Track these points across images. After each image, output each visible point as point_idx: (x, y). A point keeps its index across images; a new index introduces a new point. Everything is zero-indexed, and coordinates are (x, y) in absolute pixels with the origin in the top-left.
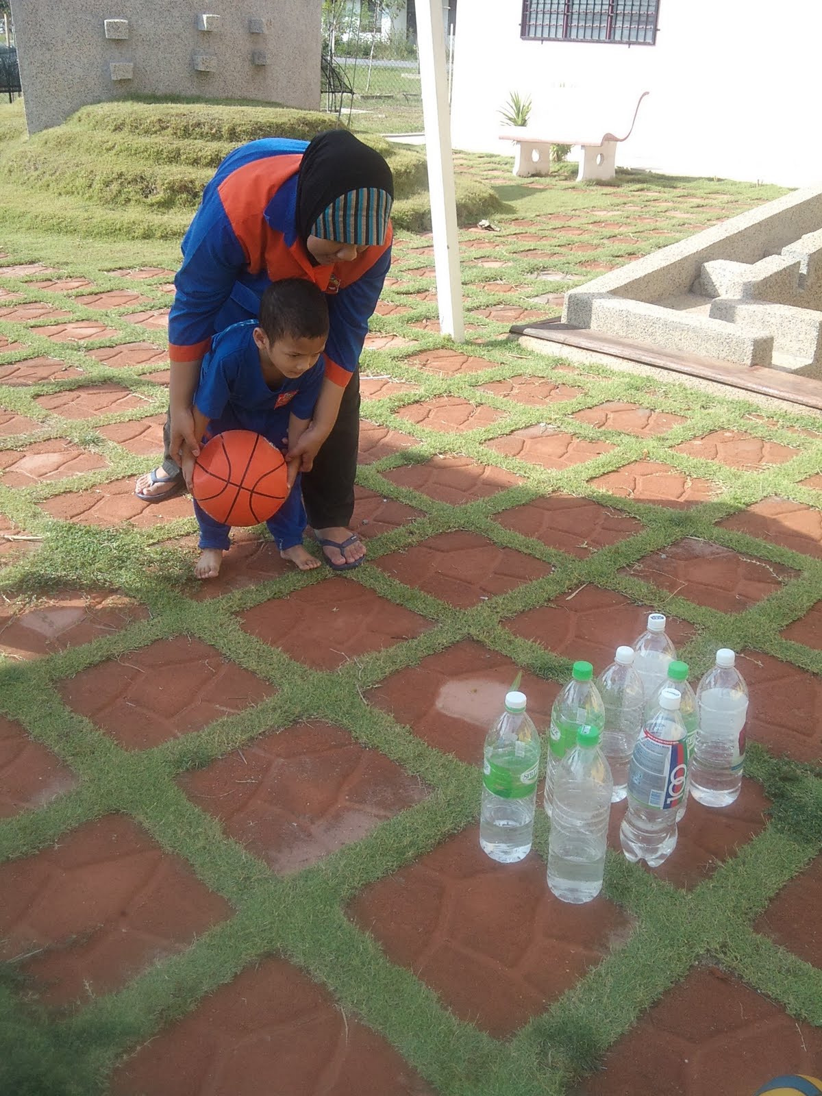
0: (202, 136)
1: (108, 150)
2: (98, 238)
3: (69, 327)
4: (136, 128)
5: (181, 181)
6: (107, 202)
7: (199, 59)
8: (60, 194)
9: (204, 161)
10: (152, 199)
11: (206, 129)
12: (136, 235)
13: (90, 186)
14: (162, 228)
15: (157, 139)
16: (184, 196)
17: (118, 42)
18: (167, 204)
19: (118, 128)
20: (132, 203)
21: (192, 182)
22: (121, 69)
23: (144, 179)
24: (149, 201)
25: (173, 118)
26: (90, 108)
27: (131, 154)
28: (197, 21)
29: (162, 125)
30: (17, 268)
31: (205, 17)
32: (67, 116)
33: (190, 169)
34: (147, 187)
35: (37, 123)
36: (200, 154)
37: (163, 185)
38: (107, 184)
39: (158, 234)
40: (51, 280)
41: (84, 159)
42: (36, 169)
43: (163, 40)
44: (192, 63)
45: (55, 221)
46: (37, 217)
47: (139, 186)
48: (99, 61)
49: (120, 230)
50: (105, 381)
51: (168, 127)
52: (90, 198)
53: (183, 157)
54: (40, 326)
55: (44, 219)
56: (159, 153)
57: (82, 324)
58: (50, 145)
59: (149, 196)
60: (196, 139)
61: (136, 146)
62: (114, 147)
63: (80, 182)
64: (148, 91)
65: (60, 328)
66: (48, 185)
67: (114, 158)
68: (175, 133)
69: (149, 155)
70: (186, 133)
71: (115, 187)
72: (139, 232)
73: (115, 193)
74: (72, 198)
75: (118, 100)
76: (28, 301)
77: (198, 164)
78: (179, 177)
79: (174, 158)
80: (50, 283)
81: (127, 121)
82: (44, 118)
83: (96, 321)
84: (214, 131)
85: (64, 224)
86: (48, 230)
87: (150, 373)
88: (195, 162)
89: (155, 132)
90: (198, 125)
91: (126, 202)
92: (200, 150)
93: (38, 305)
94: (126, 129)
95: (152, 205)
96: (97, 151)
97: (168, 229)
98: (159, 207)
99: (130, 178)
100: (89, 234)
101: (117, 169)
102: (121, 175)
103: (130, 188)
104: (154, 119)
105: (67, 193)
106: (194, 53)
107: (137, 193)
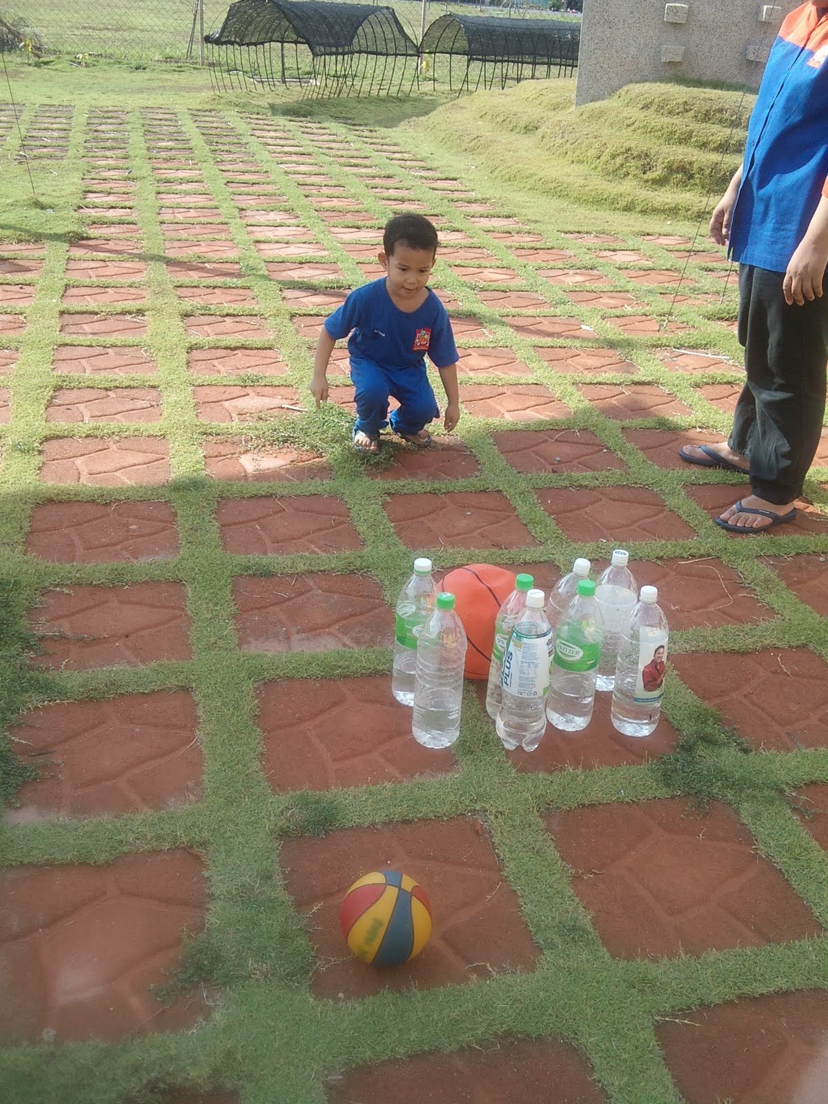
0: (721, 121)
1: (628, 126)
2: (584, 205)
3: (486, 271)
4: (663, 108)
5: (681, 161)
6: (608, 174)
7: (751, 48)
8: (573, 162)
9: (712, 146)
10: (650, 175)
11: (726, 116)
12: (618, 206)
13: (599, 158)
14: (644, 203)
15: (676, 120)
16: (679, 176)
17: (676, 25)
18: (661, 182)
19: (646, 107)
20: (630, 177)
21: (691, 164)
22: (673, 51)
23: (648, 156)
24: (645, 177)
25: (698, 102)
26: (631, 86)
27: (646, 132)
28: (758, 11)
29: (686, 108)
30: (494, 220)
31: (765, 7)
32: (613, 91)
33: (696, 152)
34: (649, 164)
35: (585, 95)
36: (710, 138)
37: (663, 163)
38: (613, 157)
39: (638, 209)
40: (510, 233)
41: (606, 131)
42: (563, 137)
43: (720, 27)
44: (744, 53)
45: (552, 185)
46: (541, 179)
47: (641, 162)
48: (655, 42)
49: (606, 200)
50: (470, 315)
51: (691, 110)
52: (596, 168)
53: (693, 140)
54: (463, 266)
55: (546, 182)
56: (672, 133)
57: (499, 271)
58: (584, 117)
59: (648, 172)
60: (714, 123)
61: (654, 124)
62: (634, 123)
63: (592, 152)
64: (694, 76)
65: (480, 270)
66: (566, 153)
67: (631, 134)
68: (696, 116)
69: (662, 135)
70: (707, 117)
71: (619, 160)
72: (622, 203)
73: (618, 165)
74: (581, 167)
75: (662, 81)
76: (473, 246)
77: (706, 147)
78: (680, 157)
79: (685, 139)
80: (508, 235)
81: (656, 100)
82: (592, 91)
83: (514, 270)
84: (734, 117)
85: (560, 188)
86: (546, 192)
87: (513, 316)
88: (704, 146)
89: (678, 114)
90: (721, 111)
91: (625, 175)
92: (713, 135)
93: (480, 251)
94: (653, 108)
95: (647, 181)
96: (618, 126)
97: (650, 205)
98: (652, 183)
99: (635, 153)
100: (578, 200)
101: (627, 145)
102: (629, 150)
103: (633, 163)
104: (681, 101)
105: (578, 162)
106: (749, 42)
107: (637, 168)
